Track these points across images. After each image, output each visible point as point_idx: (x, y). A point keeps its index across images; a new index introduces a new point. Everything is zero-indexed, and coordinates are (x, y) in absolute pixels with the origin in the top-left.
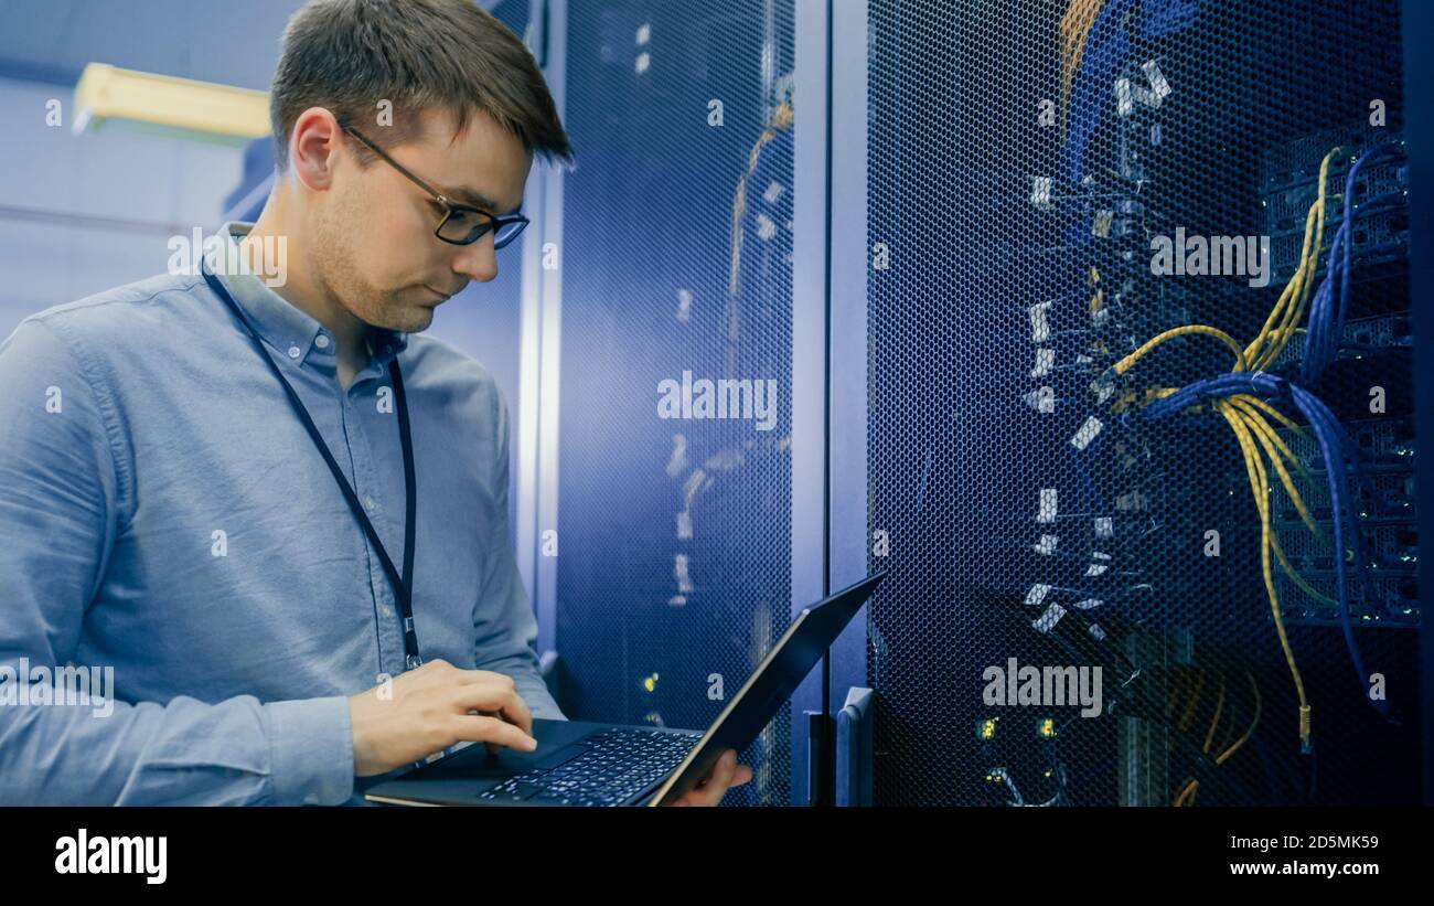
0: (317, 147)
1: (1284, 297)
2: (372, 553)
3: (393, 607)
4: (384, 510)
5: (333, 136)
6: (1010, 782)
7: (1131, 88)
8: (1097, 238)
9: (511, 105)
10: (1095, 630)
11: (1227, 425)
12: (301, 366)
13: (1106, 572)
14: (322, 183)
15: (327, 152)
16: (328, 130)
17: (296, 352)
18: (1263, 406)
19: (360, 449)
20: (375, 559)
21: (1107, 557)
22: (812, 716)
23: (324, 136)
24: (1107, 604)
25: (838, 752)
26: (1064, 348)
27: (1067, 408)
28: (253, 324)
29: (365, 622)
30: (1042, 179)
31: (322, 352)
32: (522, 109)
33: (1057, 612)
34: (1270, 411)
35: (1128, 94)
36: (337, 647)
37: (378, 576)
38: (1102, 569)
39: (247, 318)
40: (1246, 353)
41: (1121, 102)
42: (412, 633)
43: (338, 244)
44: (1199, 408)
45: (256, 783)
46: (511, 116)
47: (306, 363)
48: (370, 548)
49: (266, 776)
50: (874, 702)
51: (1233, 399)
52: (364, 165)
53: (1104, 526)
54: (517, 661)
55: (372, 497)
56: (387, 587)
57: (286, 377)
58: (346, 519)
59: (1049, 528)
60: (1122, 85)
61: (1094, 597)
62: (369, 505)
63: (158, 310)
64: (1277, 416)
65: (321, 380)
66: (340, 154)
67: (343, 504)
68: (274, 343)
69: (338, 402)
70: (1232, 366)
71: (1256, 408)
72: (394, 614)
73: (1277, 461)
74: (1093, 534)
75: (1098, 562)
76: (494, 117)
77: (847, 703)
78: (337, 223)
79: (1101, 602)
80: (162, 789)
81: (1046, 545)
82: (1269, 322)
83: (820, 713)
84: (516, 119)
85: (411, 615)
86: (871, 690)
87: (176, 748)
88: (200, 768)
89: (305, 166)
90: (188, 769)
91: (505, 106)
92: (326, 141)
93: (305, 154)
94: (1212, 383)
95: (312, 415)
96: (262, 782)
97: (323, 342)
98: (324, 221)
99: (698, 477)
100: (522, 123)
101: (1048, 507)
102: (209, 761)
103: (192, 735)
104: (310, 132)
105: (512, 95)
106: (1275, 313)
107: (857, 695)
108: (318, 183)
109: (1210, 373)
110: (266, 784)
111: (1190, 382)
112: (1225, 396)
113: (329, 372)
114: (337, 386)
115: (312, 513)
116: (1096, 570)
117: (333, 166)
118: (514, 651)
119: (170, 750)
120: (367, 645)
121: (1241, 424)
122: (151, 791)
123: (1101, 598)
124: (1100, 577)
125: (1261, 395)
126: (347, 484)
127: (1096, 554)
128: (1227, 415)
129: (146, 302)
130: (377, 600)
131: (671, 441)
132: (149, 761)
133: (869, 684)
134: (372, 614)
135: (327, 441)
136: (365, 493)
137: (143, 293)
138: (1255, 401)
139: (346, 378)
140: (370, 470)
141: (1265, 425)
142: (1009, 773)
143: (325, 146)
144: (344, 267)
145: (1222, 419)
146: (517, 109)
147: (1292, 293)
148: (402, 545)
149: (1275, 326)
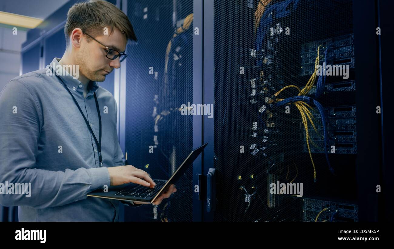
0: (77, 37)
1: (310, 79)
2: (92, 137)
3: (97, 150)
4: (94, 126)
5: (81, 35)
6: (245, 190)
7: (274, 29)
8: (264, 64)
9: (124, 27)
10: (264, 154)
11: (297, 107)
12: (76, 92)
13: (267, 141)
14: (78, 46)
15: (79, 39)
16: (80, 34)
17: (74, 89)
18: (305, 103)
19: (89, 112)
20: (93, 138)
21: (267, 138)
22: (199, 175)
23: (79, 35)
24: (267, 148)
25: (207, 183)
26: (258, 89)
27: (259, 103)
28: (64, 82)
29: (92, 153)
30: (254, 50)
31: (81, 88)
32: (126, 28)
33: (257, 150)
34: (307, 104)
35: (273, 31)
36: (87, 159)
37: (94, 142)
38: (266, 140)
39: (63, 81)
40: (302, 91)
41: (271, 32)
42: (101, 156)
43: (83, 61)
44: (290, 103)
45: (88, 187)
46: (123, 29)
47: (77, 91)
48: (92, 136)
49: (90, 185)
50: (216, 172)
51: (298, 102)
52: (88, 42)
53: (266, 131)
54: (120, 163)
55: (92, 123)
56: (96, 145)
57: (73, 94)
58: (87, 129)
59: (255, 131)
60: (272, 29)
61: (264, 147)
62: (91, 125)
63: (41, 78)
64: (309, 106)
65: (80, 96)
66: (83, 39)
67: (86, 125)
68: (69, 86)
69: (84, 101)
70: (298, 94)
71: (303, 104)
72: (97, 152)
73: (308, 115)
74: (264, 133)
75: (266, 139)
76: (119, 30)
77: (209, 172)
78: (82, 55)
79: (266, 148)
80: (67, 189)
81: (254, 135)
82: (307, 85)
83: (201, 174)
84: (125, 30)
85: (101, 152)
86: (215, 169)
87: (70, 180)
88: (76, 184)
89: (74, 42)
90: (73, 184)
91: (122, 27)
92: (79, 36)
93: (74, 39)
94: (293, 98)
95: (79, 104)
96: (90, 186)
97: (81, 86)
98: (79, 55)
99: (158, 117)
100: (126, 31)
101: (255, 126)
102: (78, 182)
103: (73, 177)
104: (76, 34)
105: (123, 25)
106: (308, 83)
107: (211, 170)
108: (77, 47)
109: (293, 95)
110: (91, 186)
111: (288, 97)
112: (295, 101)
113: (81, 93)
114: (83, 97)
115: (80, 127)
116: (265, 141)
117: (81, 42)
118: (118, 161)
119: (68, 180)
120: (92, 159)
121: (300, 107)
122: (65, 190)
123: (266, 147)
124: (266, 142)
125: (304, 101)
126: (87, 120)
127: (265, 137)
128: (296, 105)
129: (38, 76)
130: (94, 148)
131: (153, 108)
132: (64, 183)
133: (214, 168)
134: (93, 151)
135: (82, 110)
136: (91, 122)
137: (38, 74)
138: (303, 102)
139: (85, 95)
140: (91, 117)
141: (305, 108)
142: (245, 188)
143: (79, 37)
144: (84, 66)
145: (295, 106)
146: (125, 28)
147: (312, 79)
148: (99, 135)
149: (309, 85)
